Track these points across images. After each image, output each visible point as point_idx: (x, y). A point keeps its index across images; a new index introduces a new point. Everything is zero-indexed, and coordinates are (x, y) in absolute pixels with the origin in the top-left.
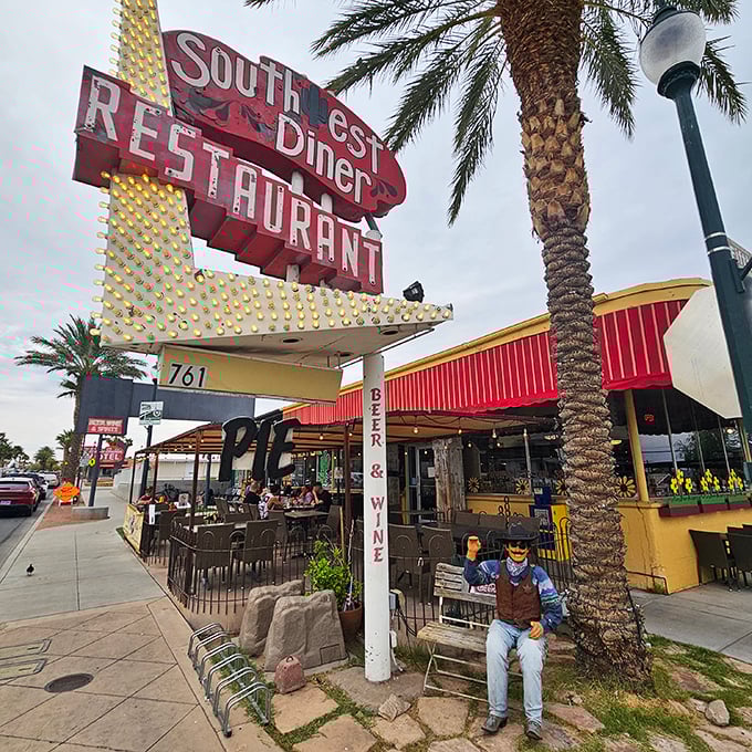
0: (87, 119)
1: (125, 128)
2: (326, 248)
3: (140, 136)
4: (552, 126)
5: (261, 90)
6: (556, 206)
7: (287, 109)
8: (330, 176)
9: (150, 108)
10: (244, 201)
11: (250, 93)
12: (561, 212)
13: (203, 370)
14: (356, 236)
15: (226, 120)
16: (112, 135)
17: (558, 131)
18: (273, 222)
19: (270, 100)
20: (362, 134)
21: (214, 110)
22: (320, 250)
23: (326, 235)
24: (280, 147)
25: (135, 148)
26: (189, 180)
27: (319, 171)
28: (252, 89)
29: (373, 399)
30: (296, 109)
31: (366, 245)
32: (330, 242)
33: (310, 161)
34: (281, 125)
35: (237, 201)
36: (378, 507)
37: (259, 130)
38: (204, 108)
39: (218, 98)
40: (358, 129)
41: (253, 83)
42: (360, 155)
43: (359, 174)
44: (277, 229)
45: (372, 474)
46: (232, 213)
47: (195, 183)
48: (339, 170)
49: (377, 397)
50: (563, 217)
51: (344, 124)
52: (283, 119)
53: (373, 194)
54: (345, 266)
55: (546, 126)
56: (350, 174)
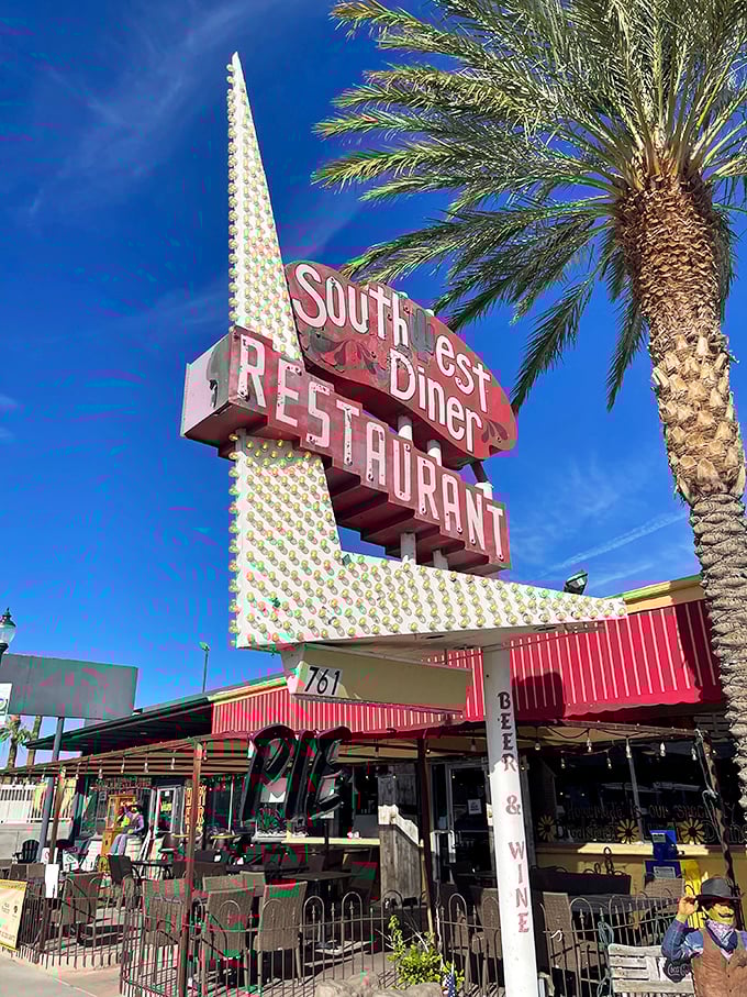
0: (240, 385)
1: (271, 392)
2: (452, 515)
3: (283, 400)
4: (696, 369)
5: (372, 323)
6: (707, 466)
7: (397, 342)
8: (442, 421)
9: (291, 366)
10: (376, 463)
11: (363, 328)
12: (714, 474)
13: (337, 673)
14: (479, 497)
15: (344, 364)
16: (261, 402)
17: (703, 376)
18: (402, 489)
19: (381, 333)
20: (469, 364)
21: (332, 353)
22: (447, 518)
23: (451, 500)
24: (395, 392)
25: (280, 415)
26: (327, 445)
27: (432, 416)
28: (364, 323)
29: (502, 707)
30: (405, 342)
31: (490, 508)
32: (455, 508)
33: (423, 405)
34: (394, 364)
35: (369, 466)
36: (518, 855)
37: (374, 373)
38: (324, 352)
39: (336, 338)
40: (465, 358)
41: (365, 317)
42: (468, 390)
43: (470, 415)
44: (406, 497)
45: (508, 810)
46: (365, 481)
47: (332, 448)
48: (451, 413)
49: (506, 704)
50: (716, 480)
51: (451, 354)
52: (394, 355)
53: (485, 438)
54: (472, 537)
55: (687, 369)
56: (460, 416)
